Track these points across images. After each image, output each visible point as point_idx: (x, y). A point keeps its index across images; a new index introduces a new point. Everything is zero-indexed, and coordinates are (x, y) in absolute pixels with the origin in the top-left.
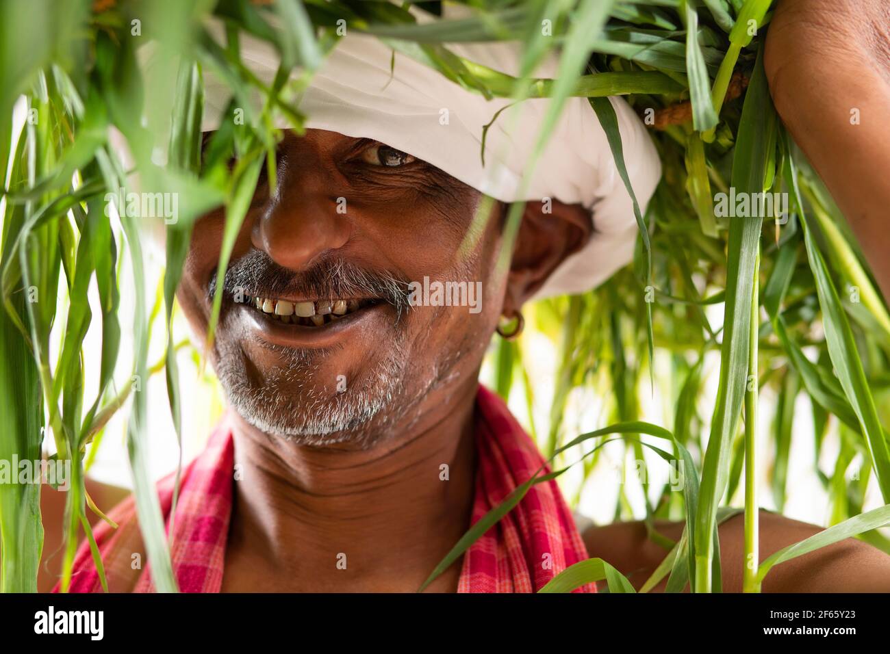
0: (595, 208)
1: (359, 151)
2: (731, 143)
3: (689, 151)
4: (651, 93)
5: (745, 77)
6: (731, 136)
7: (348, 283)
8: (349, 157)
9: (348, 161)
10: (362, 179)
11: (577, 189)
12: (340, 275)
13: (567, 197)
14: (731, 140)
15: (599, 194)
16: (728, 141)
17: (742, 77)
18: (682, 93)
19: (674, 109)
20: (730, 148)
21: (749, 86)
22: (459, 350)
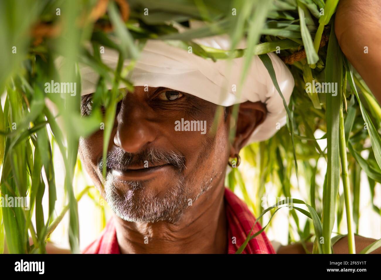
0: (267, 102)
1: (157, 95)
2: (323, 67)
3: (305, 72)
4: (285, 49)
5: (327, 37)
6: (323, 64)
7: (156, 158)
8: (152, 98)
9: (153, 100)
10: (159, 108)
11: (258, 95)
12: (152, 155)
13: (254, 99)
14: (323, 66)
15: (268, 96)
16: (322, 66)
17: (325, 37)
18: (299, 47)
19: (296, 55)
20: (323, 69)
21: (329, 41)
22: (211, 177)
